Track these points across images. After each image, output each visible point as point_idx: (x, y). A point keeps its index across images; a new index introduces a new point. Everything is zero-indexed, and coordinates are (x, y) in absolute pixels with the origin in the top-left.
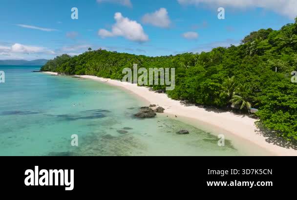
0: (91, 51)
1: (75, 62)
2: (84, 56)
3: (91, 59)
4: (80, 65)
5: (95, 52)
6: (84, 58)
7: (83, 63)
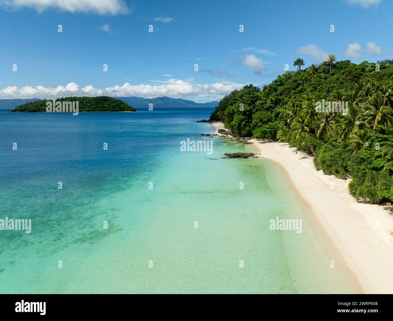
0: (303, 68)
1: (253, 102)
2: (282, 84)
3: (300, 92)
4: (268, 109)
5: (315, 70)
6: (280, 89)
7: (277, 103)
